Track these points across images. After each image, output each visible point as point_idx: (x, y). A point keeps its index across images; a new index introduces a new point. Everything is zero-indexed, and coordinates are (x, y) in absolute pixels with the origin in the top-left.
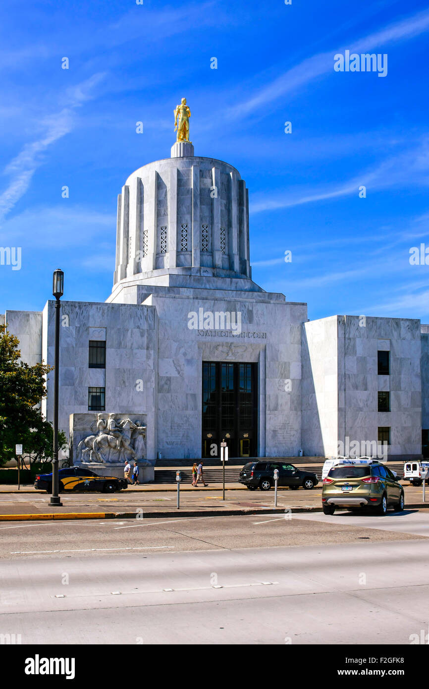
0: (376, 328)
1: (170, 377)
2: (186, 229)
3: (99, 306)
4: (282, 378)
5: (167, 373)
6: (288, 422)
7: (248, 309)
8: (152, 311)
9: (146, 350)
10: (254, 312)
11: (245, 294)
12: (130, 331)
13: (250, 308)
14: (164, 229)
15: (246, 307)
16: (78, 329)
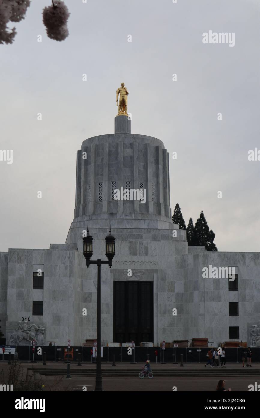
0: (227, 259)
1: (91, 293)
2: (115, 185)
3: (39, 251)
4: (169, 292)
5: (89, 290)
6: (174, 322)
7: (145, 246)
8: (73, 253)
9: (68, 278)
10: (149, 248)
11: (153, 231)
12: (58, 266)
13: (146, 245)
14: (101, 185)
15: (144, 244)
16: (26, 265)
